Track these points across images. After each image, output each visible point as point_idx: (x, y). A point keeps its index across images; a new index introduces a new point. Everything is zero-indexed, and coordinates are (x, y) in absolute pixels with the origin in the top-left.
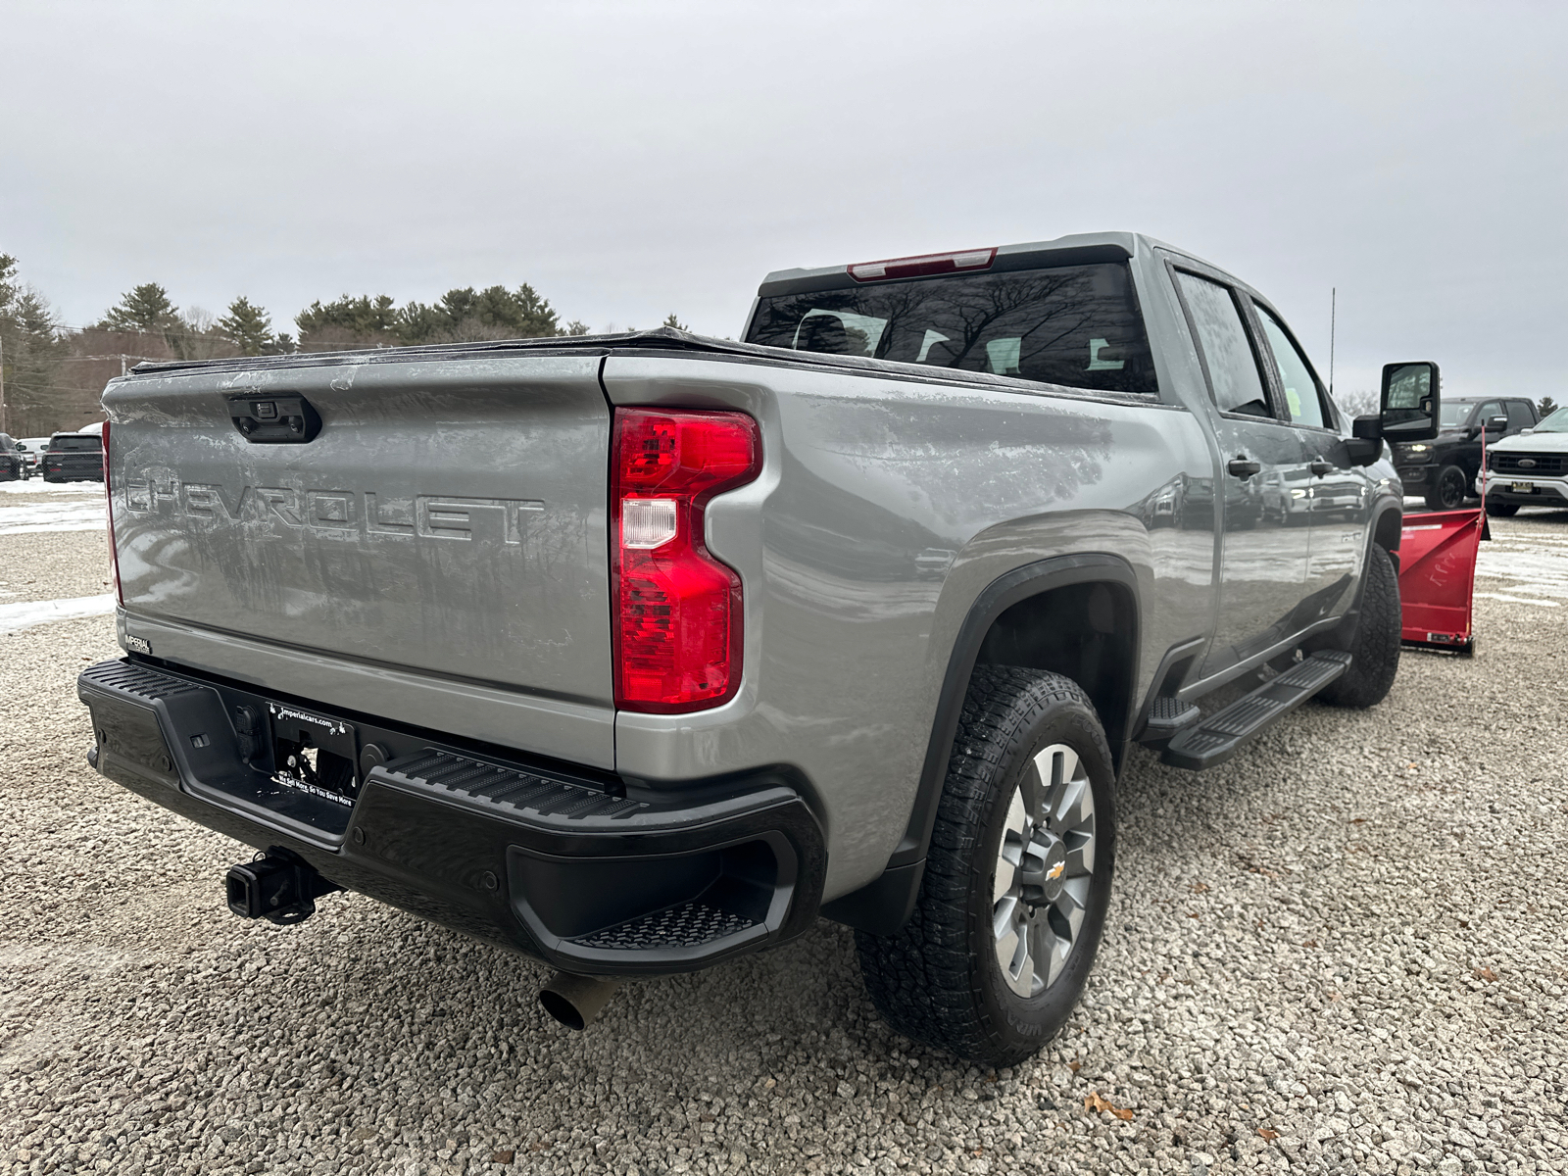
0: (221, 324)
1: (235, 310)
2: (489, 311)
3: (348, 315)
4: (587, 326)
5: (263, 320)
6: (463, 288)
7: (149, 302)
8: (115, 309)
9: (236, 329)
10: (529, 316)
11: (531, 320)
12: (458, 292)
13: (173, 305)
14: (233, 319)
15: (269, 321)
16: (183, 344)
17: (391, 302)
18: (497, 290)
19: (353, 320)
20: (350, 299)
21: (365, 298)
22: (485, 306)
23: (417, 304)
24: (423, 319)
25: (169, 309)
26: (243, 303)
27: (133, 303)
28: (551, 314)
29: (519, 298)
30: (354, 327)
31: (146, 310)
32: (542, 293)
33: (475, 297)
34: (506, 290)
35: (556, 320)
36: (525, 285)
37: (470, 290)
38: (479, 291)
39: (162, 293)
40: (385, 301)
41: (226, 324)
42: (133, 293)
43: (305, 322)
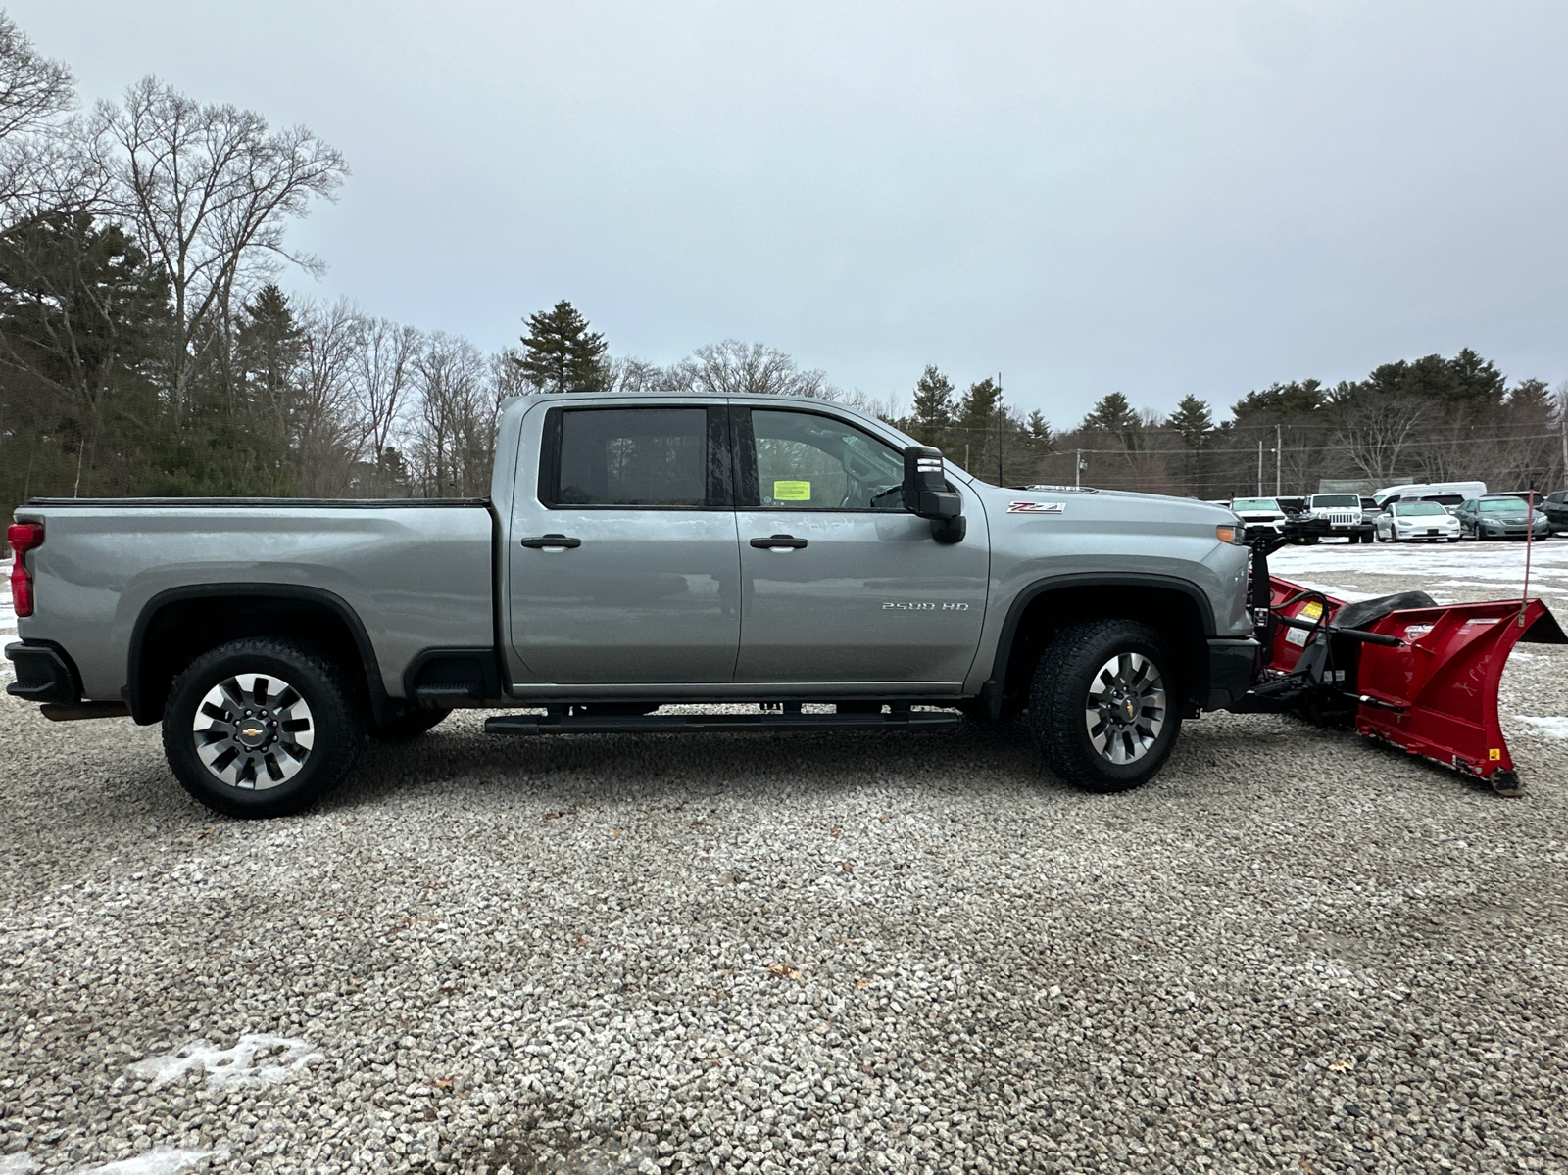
0: (1171, 419)
1: (1183, 406)
2: (1420, 381)
3: (1277, 400)
4: (1545, 381)
5: (1205, 411)
6: (1394, 362)
7: (1114, 405)
8: (1090, 415)
9: (1183, 421)
10: (1469, 382)
11: (1470, 385)
12: (1389, 366)
13: (1130, 407)
14: (1181, 414)
15: (1210, 412)
16: (1135, 438)
17: (1318, 384)
18: (1431, 358)
19: (1281, 404)
20: (1280, 385)
21: (1293, 383)
22: (1415, 377)
23: (1348, 382)
24: (1353, 396)
25: (1128, 411)
26: (1190, 399)
27: (1102, 409)
28: (1497, 374)
29: (1457, 363)
30: (1279, 410)
31: (1110, 413)
32: (1485, 355)
33: (1407, 369)
34: (1441, 357)
35: (1503, 380)
36: (1466, 350)
37: (1402, 363)
38: (1410, 362)
39: (1124, 398)
40: (1312, 384)
41: (1175, 418)
42: (1103, 401)
43: (1241, 410)
